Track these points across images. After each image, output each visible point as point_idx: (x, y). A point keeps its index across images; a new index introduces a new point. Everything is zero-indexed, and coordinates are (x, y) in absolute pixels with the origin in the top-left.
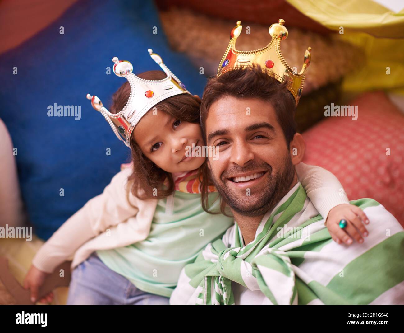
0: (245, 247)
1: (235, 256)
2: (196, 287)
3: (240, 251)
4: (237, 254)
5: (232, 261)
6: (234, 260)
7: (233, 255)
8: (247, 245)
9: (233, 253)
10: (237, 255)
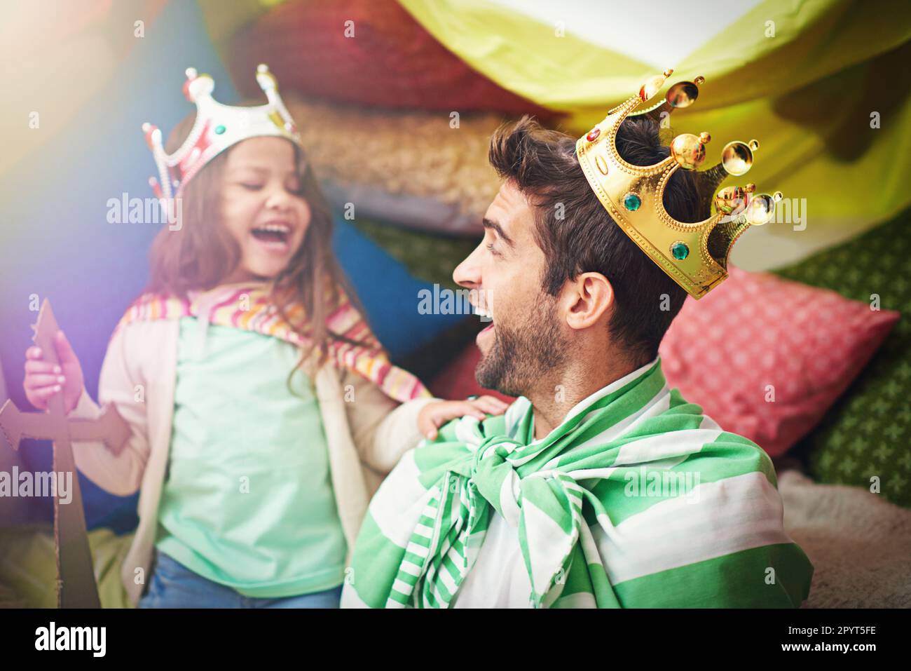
0: (524, 447)
1: (503, 458)
2: (428, 488)
3: (513, 451)
4: (508, 455)
5: (494, 465)
6: (498, 463)
7: (501, 456)
8: (529, 445)
9: (502, 451)
10: (506, 457)
